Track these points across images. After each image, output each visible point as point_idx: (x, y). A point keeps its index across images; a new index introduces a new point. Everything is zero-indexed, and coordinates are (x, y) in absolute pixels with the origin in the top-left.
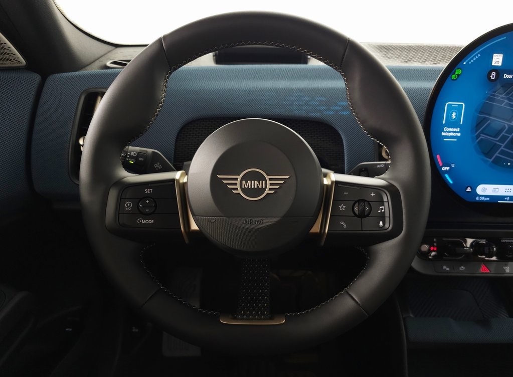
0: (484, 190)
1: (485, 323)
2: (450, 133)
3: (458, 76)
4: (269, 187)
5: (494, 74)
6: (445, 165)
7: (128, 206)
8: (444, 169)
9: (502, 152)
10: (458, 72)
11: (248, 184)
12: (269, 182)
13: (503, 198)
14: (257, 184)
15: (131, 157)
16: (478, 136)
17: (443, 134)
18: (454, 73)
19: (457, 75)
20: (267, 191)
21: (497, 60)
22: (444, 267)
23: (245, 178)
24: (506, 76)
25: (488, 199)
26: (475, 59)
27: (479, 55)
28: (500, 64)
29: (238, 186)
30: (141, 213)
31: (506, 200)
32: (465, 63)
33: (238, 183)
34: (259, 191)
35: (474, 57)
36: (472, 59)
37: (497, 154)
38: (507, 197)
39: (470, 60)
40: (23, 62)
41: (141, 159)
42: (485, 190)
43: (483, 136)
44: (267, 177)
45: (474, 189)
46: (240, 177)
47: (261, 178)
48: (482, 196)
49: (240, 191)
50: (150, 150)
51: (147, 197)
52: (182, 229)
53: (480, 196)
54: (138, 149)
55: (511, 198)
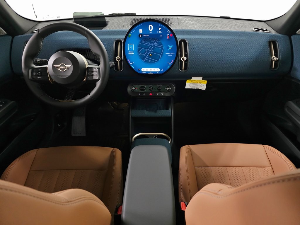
1: (155, 111)
2: (131, 53)
4: (66, 68)
5: (140, 35)
6: (131, 63)
7: (34, 74)
8: (131, 64)
9: (147, 58)
10: (130, 35)
11: (61, 68)
12: (66, 67)
13: (149, 72)
14: (63, 67)
15: (38, 62)
16: (139, 54)
17: (129, 53)
20: (66, 69)
21: (141, 31)
22: (139, 94)
23: (61, 66)
24: (144, 36)
25: (145, 72)
27: (135, 30)
28: (142, 32)
29: (59, 68)
30: (38, 75)
32: (131, 32)
33: (59, 67)
34: (64, 69)
37: (145, 59)
39: (133, 31)
40: (6, 33)
41: (41, 62)
42: (144, 70)
43: (140, 54)
44: (66, 66)
45: (141, 70)
46: (59, 66)
47: (64, 66)
49: (59, 69)
50: (44, 59)
51: (39, 71)
52: (50, 80)
53: (143, 72)
54: (40, 59)
55: (152, 72)
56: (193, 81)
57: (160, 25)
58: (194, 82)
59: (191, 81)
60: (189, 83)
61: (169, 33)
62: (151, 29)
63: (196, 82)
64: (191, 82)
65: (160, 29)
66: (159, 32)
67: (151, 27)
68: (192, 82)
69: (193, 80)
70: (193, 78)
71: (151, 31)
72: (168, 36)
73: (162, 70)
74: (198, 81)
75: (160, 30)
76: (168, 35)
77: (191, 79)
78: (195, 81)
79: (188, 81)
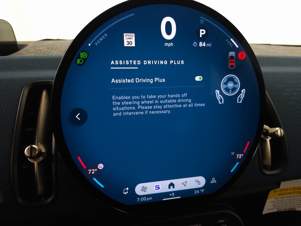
0: (144, 189)
3: (85, 60)
6: (89, 168)
8: (90, 171)
10: (83, 55)
18: (79, 57)
19: (83, 58)
21: (129, 40)
25: (151, 198)
26: (101, 39)
27: (106, 35)
31: (172, 197)
32: (89, 45)
35: (101, 36)
36: (98, 39)
38: (171, 192)
39: (96, 41)
45: (132, 190)
48: (143, 196)
53: (140, 197)
55: (177, 193)
56: (283, 192)
57: (203, 20)
58: (284, 194)
59: (278, 193)
60: (273, 199)
61: (234, 48)
62: (169, 32)
63: (289, 193)
64: (279, 195)
65: (202, 32)
66: (201, 44)
67: (168, 25)
68: (282, 194)
69: (283, 190)
70: (284, 185)
71: (169, 41)
72: (232, 57)
73: (214, 181)
74: (295, 189)
75: (204, 39)
76: (232, 54)
77: (279, 186)
78: (287, 190)
79: (271, 193)
